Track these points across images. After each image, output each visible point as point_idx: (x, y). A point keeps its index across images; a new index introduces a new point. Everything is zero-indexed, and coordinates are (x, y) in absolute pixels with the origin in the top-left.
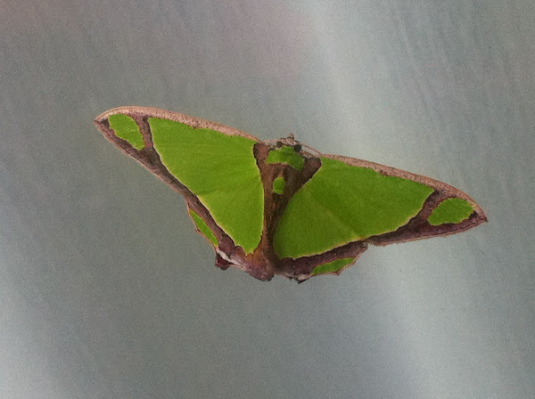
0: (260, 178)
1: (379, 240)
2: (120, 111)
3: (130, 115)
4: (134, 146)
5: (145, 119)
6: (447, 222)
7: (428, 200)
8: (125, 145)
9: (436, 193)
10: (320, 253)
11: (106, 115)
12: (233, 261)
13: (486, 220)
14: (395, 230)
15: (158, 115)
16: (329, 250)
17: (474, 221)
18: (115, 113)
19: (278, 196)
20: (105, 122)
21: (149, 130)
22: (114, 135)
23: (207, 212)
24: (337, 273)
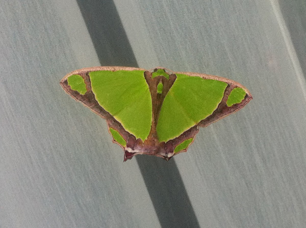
0: (149, 90)
1: (204, 122)
2: (74, 73)
3: (79, 74)
4: (81, 94)
5: (87, 74)
6: (235, 104)
7: (226, 91)
8: (76, 94)
9: (229, 86)
10: (177, 137)
11: (66, 78)
12: (135, 151)
13: (251, 97)
14: (211, 114)
15: (94, 70)
16: (182, 133)
17: (247, 100)
18: (71, 75)
19: (160, 94)
20: (66, 82)
21: (90, 80)
22: (70, 90)
23: (120, 125)
24: (185, 150)
